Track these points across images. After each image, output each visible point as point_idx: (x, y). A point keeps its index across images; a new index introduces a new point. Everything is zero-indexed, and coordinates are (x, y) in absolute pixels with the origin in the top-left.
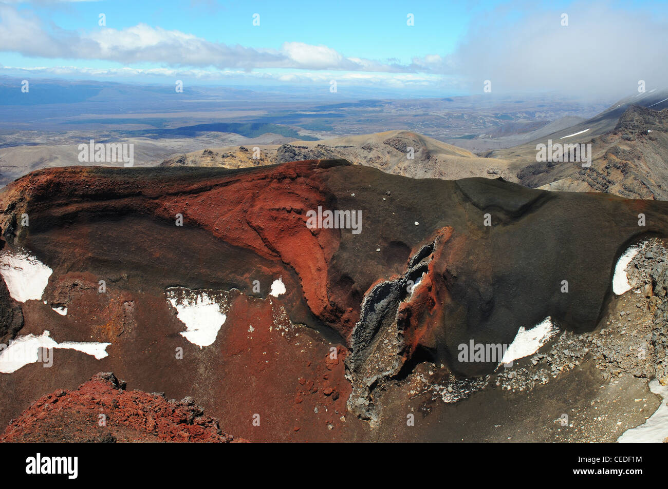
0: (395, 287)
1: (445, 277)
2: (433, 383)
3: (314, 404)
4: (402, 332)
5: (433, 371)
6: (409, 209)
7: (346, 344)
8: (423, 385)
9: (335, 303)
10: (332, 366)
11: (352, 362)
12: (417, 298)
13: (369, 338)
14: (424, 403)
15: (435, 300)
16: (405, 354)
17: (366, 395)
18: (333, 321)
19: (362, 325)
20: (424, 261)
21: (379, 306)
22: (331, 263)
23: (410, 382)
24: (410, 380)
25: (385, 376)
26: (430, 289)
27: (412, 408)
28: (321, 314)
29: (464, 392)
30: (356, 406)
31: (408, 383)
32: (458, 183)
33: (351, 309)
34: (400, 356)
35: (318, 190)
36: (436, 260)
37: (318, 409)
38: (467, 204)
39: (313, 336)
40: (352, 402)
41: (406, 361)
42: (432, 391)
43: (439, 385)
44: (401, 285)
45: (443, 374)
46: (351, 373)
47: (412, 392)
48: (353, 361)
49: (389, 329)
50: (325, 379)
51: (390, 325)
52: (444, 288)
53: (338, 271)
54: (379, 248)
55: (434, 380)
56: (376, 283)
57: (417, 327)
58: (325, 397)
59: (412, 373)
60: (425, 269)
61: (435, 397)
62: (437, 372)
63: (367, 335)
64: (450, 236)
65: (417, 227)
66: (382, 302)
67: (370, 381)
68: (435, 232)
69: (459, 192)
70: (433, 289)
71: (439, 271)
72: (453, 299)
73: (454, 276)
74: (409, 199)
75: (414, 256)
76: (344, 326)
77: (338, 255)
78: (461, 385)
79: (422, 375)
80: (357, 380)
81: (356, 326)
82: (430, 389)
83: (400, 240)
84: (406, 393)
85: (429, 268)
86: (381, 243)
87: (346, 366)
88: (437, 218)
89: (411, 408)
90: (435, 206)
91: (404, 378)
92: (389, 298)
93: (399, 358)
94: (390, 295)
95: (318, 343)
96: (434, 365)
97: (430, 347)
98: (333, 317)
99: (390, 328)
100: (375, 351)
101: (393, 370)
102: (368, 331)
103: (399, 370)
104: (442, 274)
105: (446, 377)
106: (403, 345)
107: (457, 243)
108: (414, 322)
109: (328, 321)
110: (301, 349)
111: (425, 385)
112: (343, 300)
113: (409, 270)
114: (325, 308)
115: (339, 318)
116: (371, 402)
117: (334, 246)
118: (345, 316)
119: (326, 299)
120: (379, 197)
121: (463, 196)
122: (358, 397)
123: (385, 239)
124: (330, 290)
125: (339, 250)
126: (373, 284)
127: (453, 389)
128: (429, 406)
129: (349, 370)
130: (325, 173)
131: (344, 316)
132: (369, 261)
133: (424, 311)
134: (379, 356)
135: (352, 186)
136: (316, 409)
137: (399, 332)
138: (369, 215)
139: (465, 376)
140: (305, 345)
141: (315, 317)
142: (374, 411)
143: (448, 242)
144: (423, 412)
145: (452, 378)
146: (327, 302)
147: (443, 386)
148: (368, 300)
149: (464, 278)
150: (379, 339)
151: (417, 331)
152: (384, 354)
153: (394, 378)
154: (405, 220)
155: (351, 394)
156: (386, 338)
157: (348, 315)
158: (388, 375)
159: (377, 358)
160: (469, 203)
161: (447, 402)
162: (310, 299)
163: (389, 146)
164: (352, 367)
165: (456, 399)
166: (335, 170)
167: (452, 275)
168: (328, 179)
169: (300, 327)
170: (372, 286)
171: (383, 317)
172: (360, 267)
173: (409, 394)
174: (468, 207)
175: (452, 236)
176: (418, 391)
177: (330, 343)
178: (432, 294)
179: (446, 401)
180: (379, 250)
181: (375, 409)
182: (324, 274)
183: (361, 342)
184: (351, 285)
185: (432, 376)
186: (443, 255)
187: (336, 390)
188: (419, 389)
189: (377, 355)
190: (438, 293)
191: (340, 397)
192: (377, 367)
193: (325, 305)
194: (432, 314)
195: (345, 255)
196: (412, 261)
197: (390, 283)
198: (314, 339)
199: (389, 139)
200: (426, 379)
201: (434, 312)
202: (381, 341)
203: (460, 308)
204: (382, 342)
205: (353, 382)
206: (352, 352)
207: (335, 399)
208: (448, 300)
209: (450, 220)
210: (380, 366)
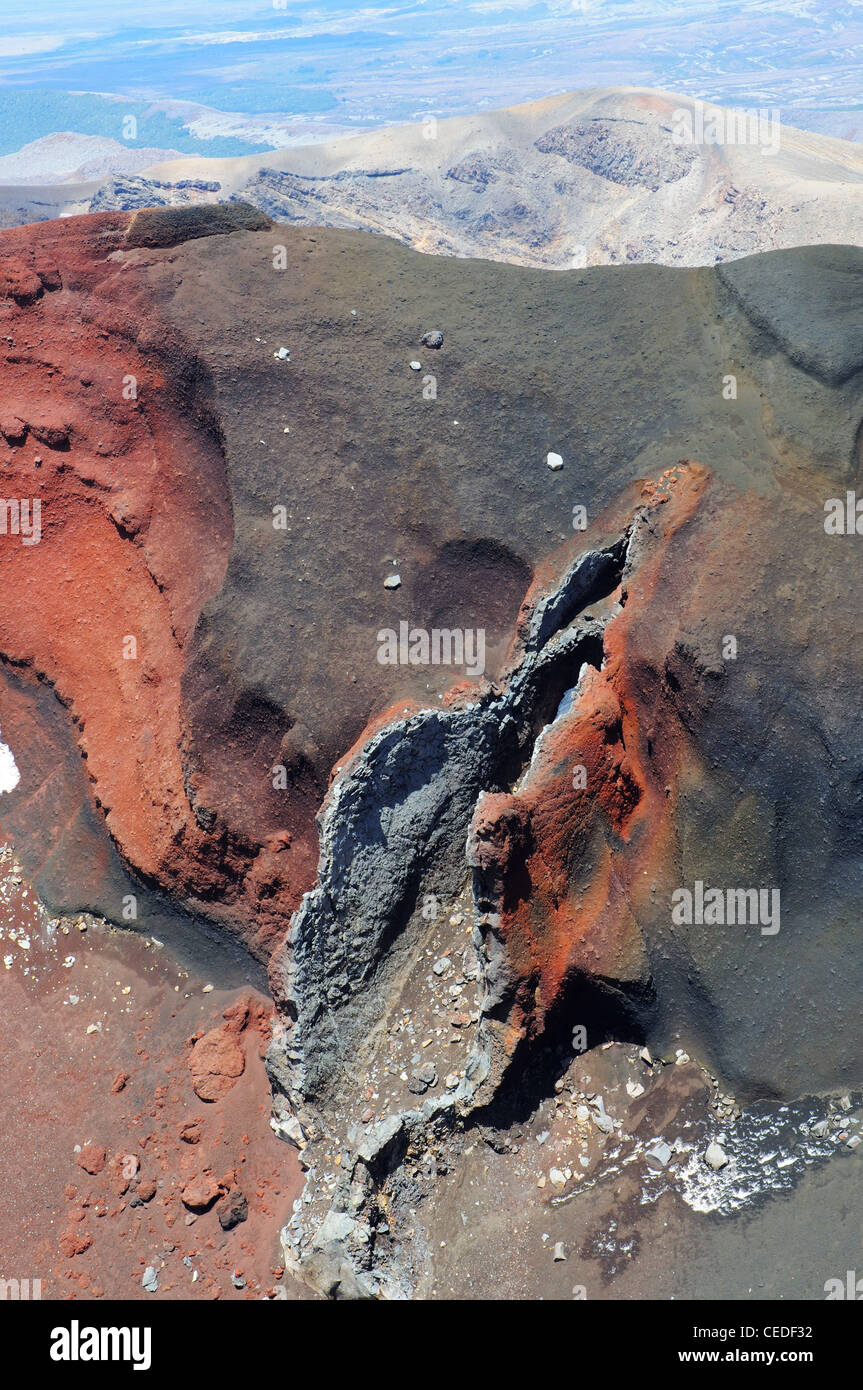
0: (469, 732)
1: (673, 681)
2: (643, 1132)
3: (141, 1255)
4: (494, 919)
5: (645, 1082)
6: (523, 402)
7: (268, 984)
8: (602, 1142)
9: (214, 816)
10: (216, 1082)
11: (295, 1061)
12: (556, 771)
13: (364, 955)
14: (607, 1218)
15: (639, 777)
16: (515, 1014)
17: (357, 1200)
18: (213, 894)
19: (329, 902)
20: (588, 619)
21: (402, 817)
22: (193, 648)
23: (546, 1134)
24: (546, 1126)
25: (439, 1112)
26: (613, 733)
27: (559, 1245)
28: (164, 866)
29: (772, 1163)
30: (317, 1250)
31: (541, 1139)
32: (730, 277)
33: (283, 835)
34: (496, 1024)
35: (133, 341)
36: (637, 607)
37: (158, 1275)
38: (769, 363)
39: (137, 959)
40: (300, 1232)
41: (522, 1044)
42: (641, 1166)
43: (669, 1139)
44: (490, 727)
45: (685, 1092)
46: (293, 1108)
47: (558, 1176)
48: (300, 1055)
49: (451, 913)
50: (188, 1140)
51: (456, 894)
52: (674, 727)
53: (223, 680)
54: (396, 570)
55: (649, 1116)
56: (379, 722)
57: (564, 895)
58: (191, 1217)
59: (553, 1093)
60: (590, 649)
61: (652, 1194)
62: (658, 1085)
63: (357, 942)
64: (693, 503)
65: (556, 476)
66: (413, 798)
67: (371, 1140)
68: (634, 491)
69: (735, 311)
70: (629, 731)
71: (648, 654)
72: (711, 769)
73: (711, 674)
74: (521, 359)
75: (544, 593)
76: (259, 910)
77: (222, 615)
78: (761, 1135)
79: (599, 1101)
80: (321, 1138)
81: (304, 905)
82: (633, 1158)
83: (488, 534)
84: (533, 1180)
85: (606, 647)
86: (402, 553)
87: (273, 1079)
88: (642, 432)
89: (552, 1242)
90: (636, 380)
91: (523, 1118)
92: (443, 782)
93: (490, 1032)
94: (446, 766)
95: (155, 989)
96: (645, 1053)
97: (624, 978)
98: (214, 876)
99: (457, 906)
100: (396, 1009)
101: (471, 1086)
102: (359, 924)
103: (497, 1083)
104: (660, 667)
105: (700, 1103)
106: (502, 976)
107: (723, 533)
108: (545, 874)
109: (195, 894)
110: (89, 1022)
111: (611, 1144)
112: (250, 803)
113: (528, 659)
114: (178, 839)
115: (236, 877)
116: (383, 1228)
117: (209, 575)
118: (262, 868)
119: (179, 802)
120: (393, 357)
121: (752, 331)
122: (319, 1208)
123: (422, 533)
124: (197, 758)
125: (225, 592)
126: (370, 727)
127: (728, 1151)
128: (625, 1233)
129: (286, 1094)
130: (160, 266)
131: (256, 868)
132: (352, 629)
133: (593, 828)
134: (410, 1030)
135: (275, 319)
136: (149, 1272)
137: (482, 920)
138: (354, 436)
139: (777, 1095)
140: (104, 1004)
141: (143, 883)
142: (395, 1266)
143: (686, 528)
144: (604, 1260)
145: (726, 1106)
146: (185, 815)
147: (685, 1141)
148: (349, 793)
149: (752, 679)
150: (408, 954)
151: (564, 913)
152: (430, 1020)
153: (479, 1117)
154: (503, 446)
155: (297, 1197)
156: (438, 951)
157: (274, 864)
158: (452, 1107)
159: (404, 1037)
160: (779, 358)
161: (705, 1209)
162: (115, 808)
163: (563, 160)
164: (297, 1080)
165: (742, 1195)
166: (203, 254)
167: (702, 668)
168: (172, 293)
169: (82, 926)
170: (366, 731)
171: (421, 865)
172: (314, 656)
173: (542, 1183)
174: (772, 377)
175: (701, 506)
176: (581, 1169)
177: (209, 988)
178: (627, 757)
179: (700, 1206)
180: (393, 580)
181: (401, 1258)
182: (170, 697)
183: (331, 974)
184: (280, 734)
185: (640, 1101)
186: (665, 585)
187: (234, 1188)
188: (585, 1162)
189: (407, 1025)
190: (650, 748)
191: (252, 1215)
192: (404, 1077)
193: (177, 826)
194: (627, 839)
195: (251, 611)
196: (537, 619)
197: (442, 716)
198: (141, 974)
199: (560, 131)
200: (615, 1116)
201: (639, 829)
202: (419, 967)
203: (744, 804)
204: (421, 968)
205: (303, 1145)
206: (295, 1019)
207: (230, 1227)
208: (689, 774)
209: (694, 437)
210: (415, 1073)
